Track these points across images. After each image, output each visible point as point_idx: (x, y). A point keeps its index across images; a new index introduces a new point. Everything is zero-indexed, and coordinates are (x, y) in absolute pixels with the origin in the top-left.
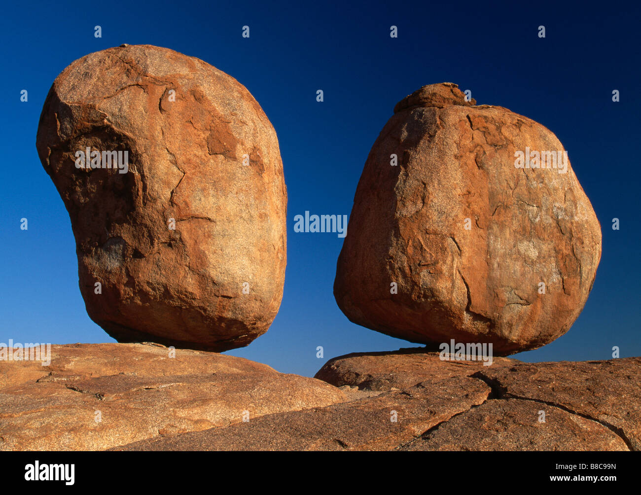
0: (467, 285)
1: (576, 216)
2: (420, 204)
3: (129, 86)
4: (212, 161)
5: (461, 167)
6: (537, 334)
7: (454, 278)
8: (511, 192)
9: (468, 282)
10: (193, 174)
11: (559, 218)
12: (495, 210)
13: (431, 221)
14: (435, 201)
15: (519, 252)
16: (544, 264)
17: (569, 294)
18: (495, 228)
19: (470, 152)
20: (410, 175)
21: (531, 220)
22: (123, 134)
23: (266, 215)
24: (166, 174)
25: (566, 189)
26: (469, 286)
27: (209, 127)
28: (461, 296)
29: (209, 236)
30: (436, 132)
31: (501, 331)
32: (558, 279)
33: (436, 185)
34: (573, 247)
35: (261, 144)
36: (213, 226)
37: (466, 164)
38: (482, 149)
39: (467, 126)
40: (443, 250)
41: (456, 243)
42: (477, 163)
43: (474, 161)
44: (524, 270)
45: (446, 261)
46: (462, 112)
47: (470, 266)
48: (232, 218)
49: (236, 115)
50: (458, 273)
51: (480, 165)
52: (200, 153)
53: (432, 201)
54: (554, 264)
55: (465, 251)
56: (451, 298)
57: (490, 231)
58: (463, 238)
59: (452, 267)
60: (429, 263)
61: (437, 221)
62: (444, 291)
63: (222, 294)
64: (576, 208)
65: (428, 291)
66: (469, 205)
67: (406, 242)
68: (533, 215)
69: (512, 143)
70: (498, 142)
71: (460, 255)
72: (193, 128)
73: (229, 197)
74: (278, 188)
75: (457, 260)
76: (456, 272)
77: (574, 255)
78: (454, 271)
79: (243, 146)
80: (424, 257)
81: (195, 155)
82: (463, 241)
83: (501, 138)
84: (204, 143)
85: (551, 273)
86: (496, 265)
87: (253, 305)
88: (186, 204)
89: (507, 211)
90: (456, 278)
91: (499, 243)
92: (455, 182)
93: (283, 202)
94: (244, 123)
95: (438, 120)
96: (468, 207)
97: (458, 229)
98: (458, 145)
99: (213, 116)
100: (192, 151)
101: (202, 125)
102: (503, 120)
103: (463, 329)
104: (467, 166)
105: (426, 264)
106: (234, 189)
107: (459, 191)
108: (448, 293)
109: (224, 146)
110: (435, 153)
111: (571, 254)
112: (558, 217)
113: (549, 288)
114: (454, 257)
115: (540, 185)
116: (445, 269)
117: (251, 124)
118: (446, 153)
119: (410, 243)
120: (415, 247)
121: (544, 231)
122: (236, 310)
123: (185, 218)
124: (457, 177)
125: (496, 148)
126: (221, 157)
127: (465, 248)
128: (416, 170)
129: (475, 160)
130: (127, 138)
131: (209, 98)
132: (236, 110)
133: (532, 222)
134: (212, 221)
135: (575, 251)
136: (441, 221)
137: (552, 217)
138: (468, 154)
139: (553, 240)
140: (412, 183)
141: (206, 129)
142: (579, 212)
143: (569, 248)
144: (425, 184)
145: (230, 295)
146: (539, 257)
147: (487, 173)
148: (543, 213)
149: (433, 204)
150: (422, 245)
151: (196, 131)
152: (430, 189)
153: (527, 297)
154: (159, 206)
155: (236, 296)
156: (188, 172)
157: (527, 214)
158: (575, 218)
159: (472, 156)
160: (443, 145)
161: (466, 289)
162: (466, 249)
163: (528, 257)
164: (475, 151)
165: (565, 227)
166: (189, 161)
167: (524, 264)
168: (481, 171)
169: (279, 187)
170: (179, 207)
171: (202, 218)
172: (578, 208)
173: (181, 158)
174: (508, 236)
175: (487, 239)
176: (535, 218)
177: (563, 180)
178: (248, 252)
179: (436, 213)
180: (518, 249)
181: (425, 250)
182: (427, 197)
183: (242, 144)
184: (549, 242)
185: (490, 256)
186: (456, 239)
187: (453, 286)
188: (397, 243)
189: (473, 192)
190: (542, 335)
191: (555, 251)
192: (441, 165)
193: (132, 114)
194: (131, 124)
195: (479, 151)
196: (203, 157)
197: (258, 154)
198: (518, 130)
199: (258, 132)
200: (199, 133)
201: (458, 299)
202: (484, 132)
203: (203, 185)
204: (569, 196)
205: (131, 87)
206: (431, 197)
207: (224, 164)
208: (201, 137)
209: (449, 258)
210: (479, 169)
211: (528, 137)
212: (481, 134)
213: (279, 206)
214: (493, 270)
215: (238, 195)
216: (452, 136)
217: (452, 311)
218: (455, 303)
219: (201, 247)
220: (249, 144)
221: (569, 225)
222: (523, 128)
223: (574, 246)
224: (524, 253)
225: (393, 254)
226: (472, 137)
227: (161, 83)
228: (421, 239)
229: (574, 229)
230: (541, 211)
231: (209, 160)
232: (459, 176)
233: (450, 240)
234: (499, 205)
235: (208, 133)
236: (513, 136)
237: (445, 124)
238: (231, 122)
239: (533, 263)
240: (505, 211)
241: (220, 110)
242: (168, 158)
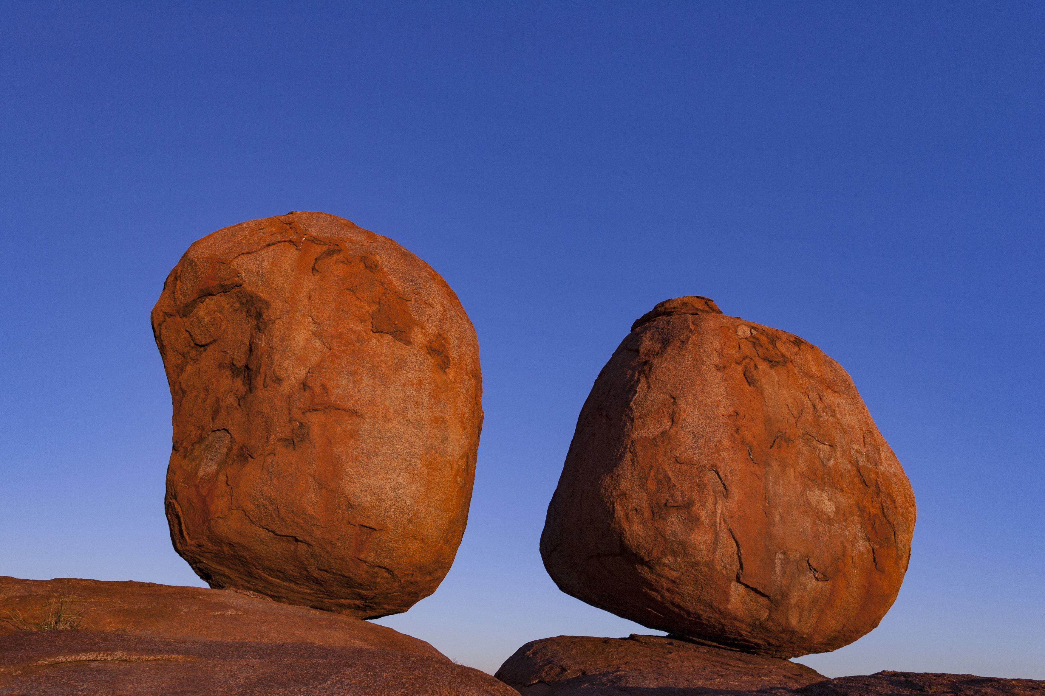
0: (737, 542)
1: (881, 465)
2: (667, 424)
3: (279, 242)
4: (374, 340)
5: (725, 380)
6: (839, 627)
7: (718, 529)
8: (794, 421)
9: (738, 539)
10: (343, 352)
11: (860, 464)
12: (774, 442)
13: (683, 446)
14: (689, 420)
15: (808, 503)
16: (845, 524)
17: (883, 572)
18: (775, 465)
19: (737, 363)
20: (652, 386)
21: (823, 462)
22: (255, 294)
23: (444, 421)
24: (305, 347)
25: (864, 429)
26: (740, 543)
27: (378, 300)
28: (728, 557)
29: (352, 436)
30: (690, 337)
31: (787, 619)
32: (866, 548)
33: (690, 400)
34: (882, 505)
35: (449, 334)
36: (360, 423)
37: (731, 377)
38: (752, 362)
39: (731, 334)
40: (701, 487)
41: (720, 478)
42: (746, 378)
43: (742, 375)
44: (818, 529)
45: (705, 502)
46: (724, 319)
47: (740, 514)
48: (390, 416)
49: (419, 294)
50: (723, 523)
51: (750, 381)
52: (359, 328)
53: (684, 420)
54: (859, 526)
55: (733, 492)
56: (713, 560)
57: (767, 469)
58: (730, 473)
59: (714, 513)
60: (680, 503)
61: (692, 447)
62: (703, 547)
63: (361, 523)
64: (880, 455)
65: (678, 545)
66: (738, 430)
67: (646, 471)
68: (824, 456)
69: (791, 362)
70: (773, 357)
71: (726, 497)
72: (354, 298)
73: (392, 388)
74: (467, 391)
75: (721, 503)
76: (720, 521)
77: (885, 517)
78: (718, 520)
79: (423, 331)
80: (672, 496)
81: (351, 329)
82: (729, 477)
83: (776, 354)
84: (367, 317)
85: (855, 538)
86: (777, 518)
87: (409, 546)
88: (324, 388)
89: (790, 445)
90: (720, 529)
91: (781, 487)
92: (717, 399)
93: (473, 412)
94: (431, 305)
95: (691, 324)
96: (737, 432)
97: (723, 459)
98: (721, 354)
99: (385, 289)
100: (347, 324)
101: (368, 296)
102: (777, 335)
103: (728, 609)
104: (733, 380)
105: (676, 504)
106: (400, 380)
107: (722, 410)
108: (708, 551)
109: (395, 324)
110: (687, 362)
111: (881, 515)
112: (858, 464)
113: (854, 559)
114: (718, 499)
115: (832, 420)
116: (704, 514)
117: (438, 307)
118: (703, 361)
119: (652, 474)
120: (659, 482)
121: (842, 479)
122: (382, 550)
123: (318, 408)
124: (720, 393)
125: (771, 364)
126: (388, 338)
127: (733, 487)
128: (662, 381)
129: (744, 375)
130: (259, 299)
131: (385, 269)
132: (421, 289)
133: (824, 464)
134: (359, 417)
135: (885, 511)
136: (697, 447)
137: (850, 462)
138: (733, 365)
139: (855, 492)
140: (657, 396)
141: (374, 302)
142: (884, 461)
143: (877, 506)
144: (674, 398)
145: (373, 525)
146: (837, 513)
147: (760, 392)
148: (839, 454)
149: (687, 424)
150: (670, 479)
151: (358, 302)
152: (682, 405)
153: (824, 568)
154: (286, 388)
155: (384, 528)
156: (336, 348)
157: (817, 453)
158: (881, 468)
159: (740, 369)
160: (700, 352)
161: (735, 548)
162: (735, 490)
163: (822, 512)
164: (743, 363)
165: (870, 478)
166: (340, 336)
167: (817, 521)
168: (752, 388)
169: (469, 391)
170: (313, 392)
171: (344, 410)
172: (882, 456)
173: (328, 331)
174: (792, 478)
175: (763, 479)
176: (829, 460)
177: (860, 418)
178: (409, 465)
179: (690, 436)
180: (807, 500)
181: (674, 485)
182: (677, 415)
183: (422, 328)
184: (849, 494)
185: (769, 503)
186: (721, 473)
187: (716, 542)
188: (632, 473)
189: (742, 413)
190: (845, 629)
191: (859, 507)
192: (697, 376)
193: (273, 272)
194: (269, 284)
195: (749, 364)
196: (363, 333)
197: (443, 343)
198: (797, 349)
199: (448, 318)
200: (362, 304)
201: (722, 561)
202: (754, 343)
203: (354, 368)
204: (868, 439)
205: (280, 244)
206: (684, 416)
207: (391, 346)
208: (364, 310)
209: (711, 500)
210: (750, 386)
211: (811, 359)
212: (750, 345)
213: (466, 416)
214: (774, 524)
215: (406, 387)
216: (712, 343)
217: (713, 579)
218: (719, 567)
219: (335, 450)
220: (432, 329)
221: (873, 476)
222: (802, 347)
223: (884, 504)
224: (816, 506)
225: (627, 490)
226: (738, 345)
227: (322, 243)
228: (668, 469)
229: (881, 482)
230: (835, 451)
231: (370, 339)
232: (722, 391)
233: (712, 475)
234: (779, 435)
235: (374, 307)
236: (792, 354)
237: (701, 328)
238: (411, 301)
239: (829, 521)
240: (788, 445)
241: (397, 283)
242: (311, 328)
